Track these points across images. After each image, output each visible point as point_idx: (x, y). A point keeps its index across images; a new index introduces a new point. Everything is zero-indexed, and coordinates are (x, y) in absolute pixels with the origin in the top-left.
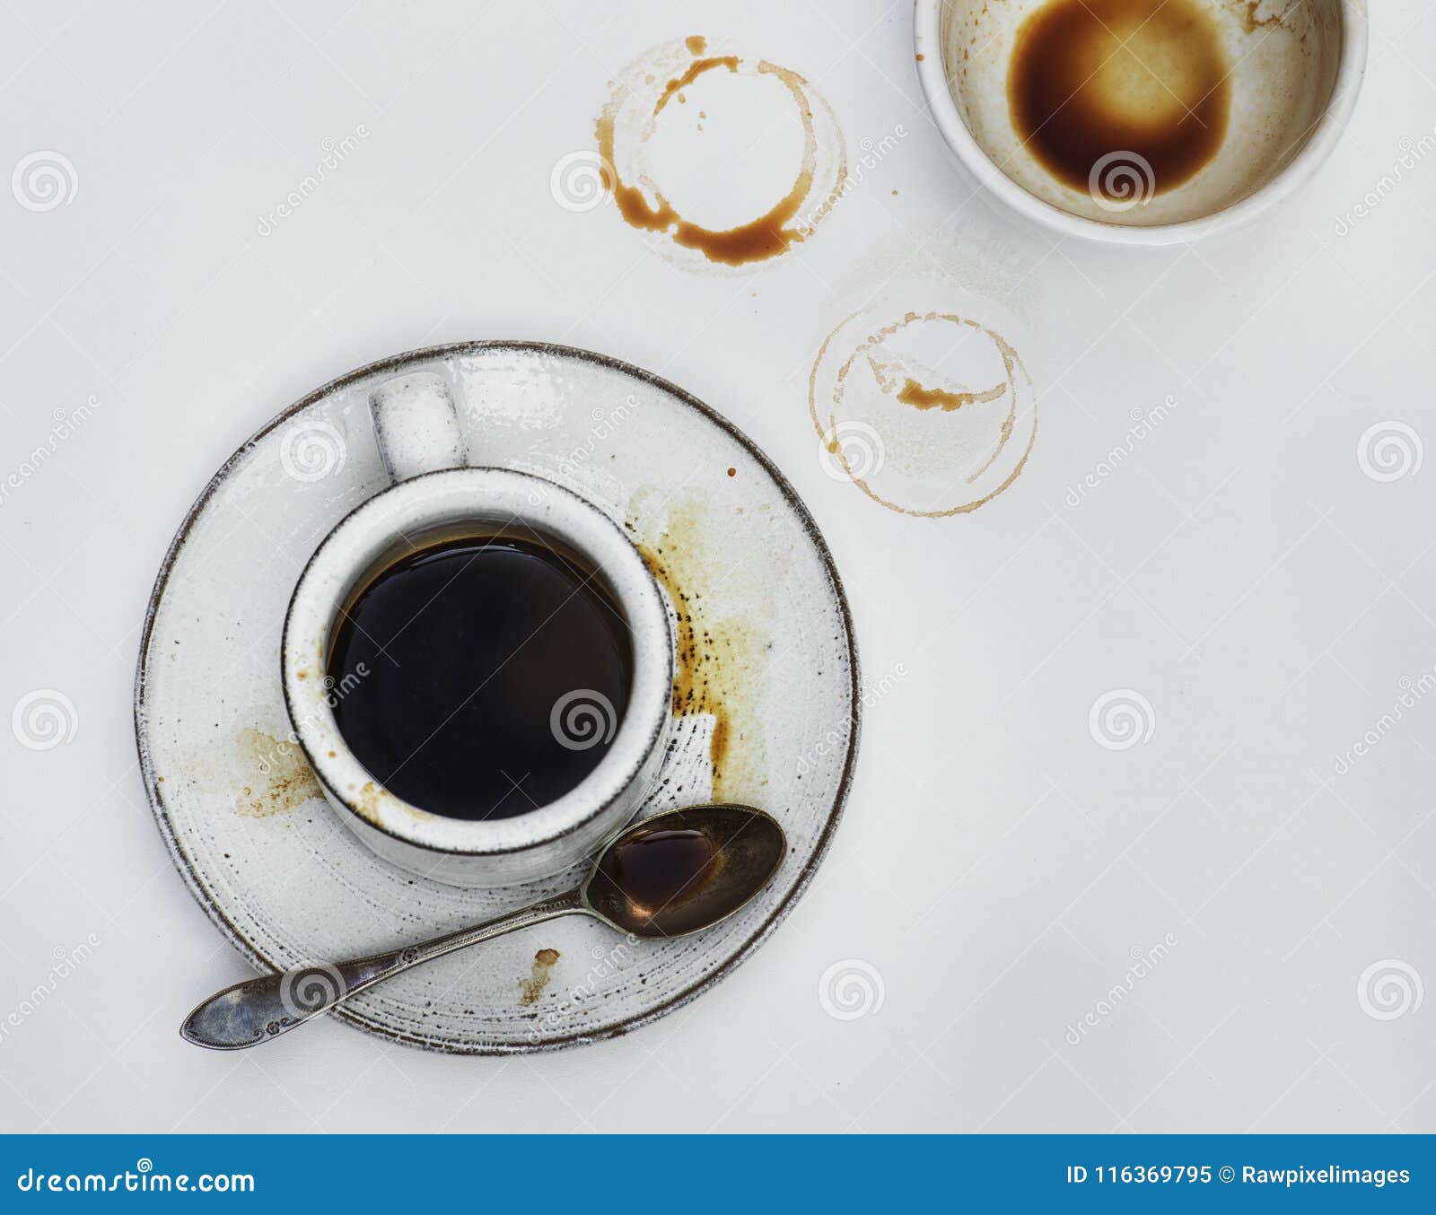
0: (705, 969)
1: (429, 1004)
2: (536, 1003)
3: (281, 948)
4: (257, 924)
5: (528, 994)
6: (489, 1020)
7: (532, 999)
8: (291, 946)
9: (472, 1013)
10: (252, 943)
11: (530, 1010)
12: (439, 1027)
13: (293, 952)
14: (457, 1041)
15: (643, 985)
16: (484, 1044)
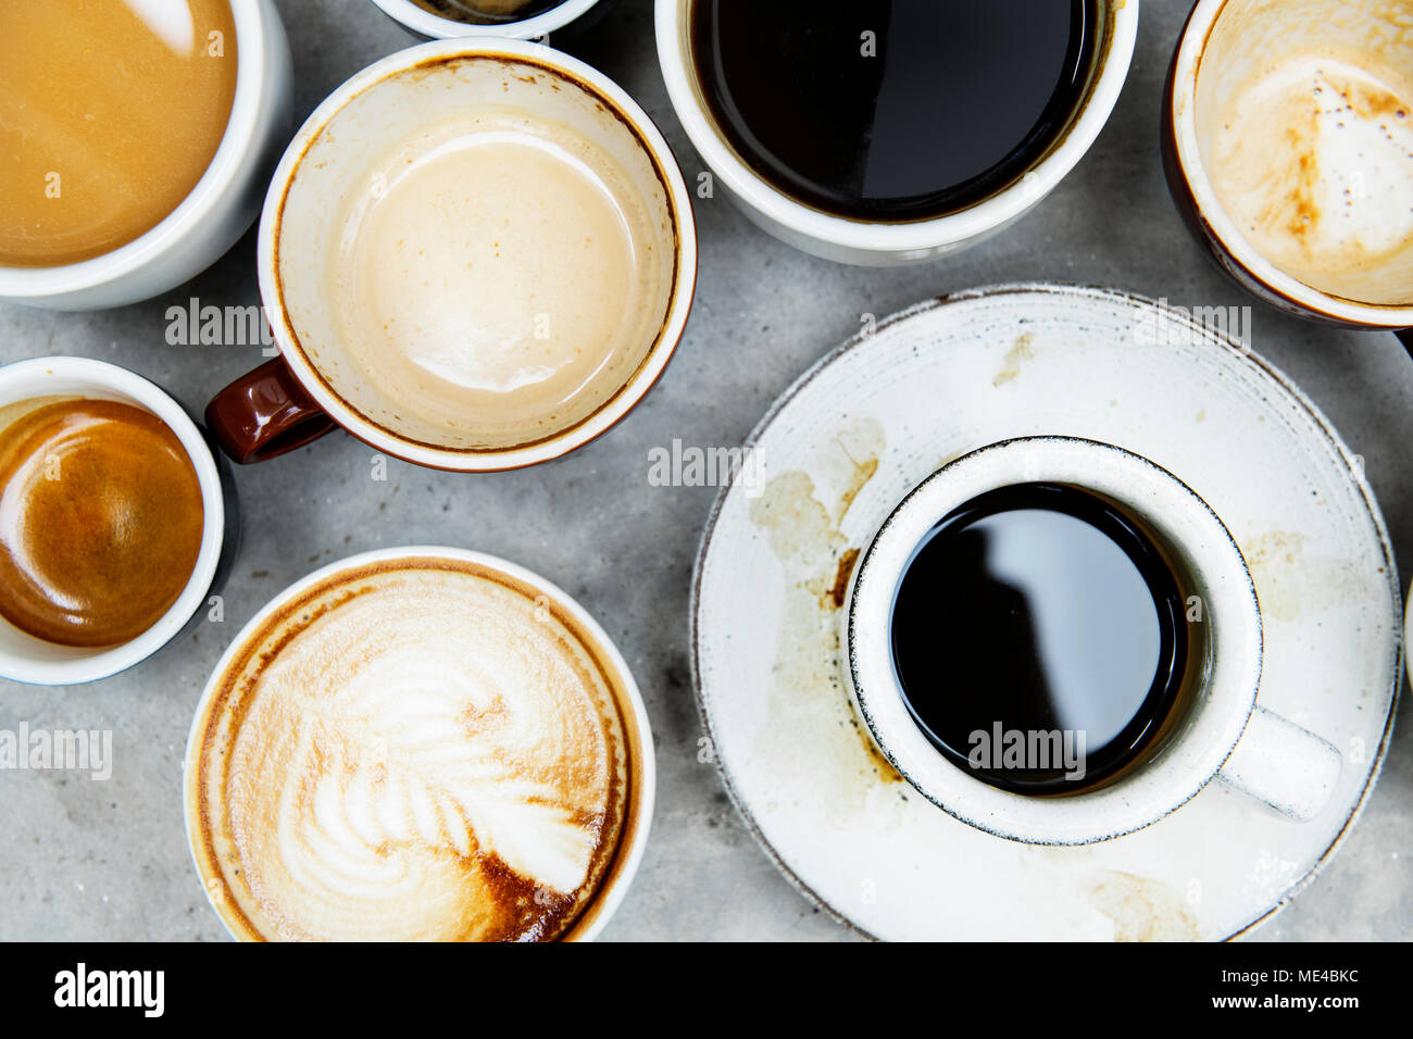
0: (856, 355)
1: (1122, 339)
2: (1018, 336)
3: (1265, 399)
4: (1288, 423)
5: (1025, 344)
6: (1065, 320)
7: (1022, 340)
8: (1255, 402)
9: (1081, 328)
10: (1295, 403)
11: (1025, 327)
12: (1115, 314)
13: (1252, 395)
14: (1097, 298)
15: (917, 345)
16: (1072, 294)
